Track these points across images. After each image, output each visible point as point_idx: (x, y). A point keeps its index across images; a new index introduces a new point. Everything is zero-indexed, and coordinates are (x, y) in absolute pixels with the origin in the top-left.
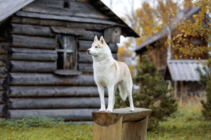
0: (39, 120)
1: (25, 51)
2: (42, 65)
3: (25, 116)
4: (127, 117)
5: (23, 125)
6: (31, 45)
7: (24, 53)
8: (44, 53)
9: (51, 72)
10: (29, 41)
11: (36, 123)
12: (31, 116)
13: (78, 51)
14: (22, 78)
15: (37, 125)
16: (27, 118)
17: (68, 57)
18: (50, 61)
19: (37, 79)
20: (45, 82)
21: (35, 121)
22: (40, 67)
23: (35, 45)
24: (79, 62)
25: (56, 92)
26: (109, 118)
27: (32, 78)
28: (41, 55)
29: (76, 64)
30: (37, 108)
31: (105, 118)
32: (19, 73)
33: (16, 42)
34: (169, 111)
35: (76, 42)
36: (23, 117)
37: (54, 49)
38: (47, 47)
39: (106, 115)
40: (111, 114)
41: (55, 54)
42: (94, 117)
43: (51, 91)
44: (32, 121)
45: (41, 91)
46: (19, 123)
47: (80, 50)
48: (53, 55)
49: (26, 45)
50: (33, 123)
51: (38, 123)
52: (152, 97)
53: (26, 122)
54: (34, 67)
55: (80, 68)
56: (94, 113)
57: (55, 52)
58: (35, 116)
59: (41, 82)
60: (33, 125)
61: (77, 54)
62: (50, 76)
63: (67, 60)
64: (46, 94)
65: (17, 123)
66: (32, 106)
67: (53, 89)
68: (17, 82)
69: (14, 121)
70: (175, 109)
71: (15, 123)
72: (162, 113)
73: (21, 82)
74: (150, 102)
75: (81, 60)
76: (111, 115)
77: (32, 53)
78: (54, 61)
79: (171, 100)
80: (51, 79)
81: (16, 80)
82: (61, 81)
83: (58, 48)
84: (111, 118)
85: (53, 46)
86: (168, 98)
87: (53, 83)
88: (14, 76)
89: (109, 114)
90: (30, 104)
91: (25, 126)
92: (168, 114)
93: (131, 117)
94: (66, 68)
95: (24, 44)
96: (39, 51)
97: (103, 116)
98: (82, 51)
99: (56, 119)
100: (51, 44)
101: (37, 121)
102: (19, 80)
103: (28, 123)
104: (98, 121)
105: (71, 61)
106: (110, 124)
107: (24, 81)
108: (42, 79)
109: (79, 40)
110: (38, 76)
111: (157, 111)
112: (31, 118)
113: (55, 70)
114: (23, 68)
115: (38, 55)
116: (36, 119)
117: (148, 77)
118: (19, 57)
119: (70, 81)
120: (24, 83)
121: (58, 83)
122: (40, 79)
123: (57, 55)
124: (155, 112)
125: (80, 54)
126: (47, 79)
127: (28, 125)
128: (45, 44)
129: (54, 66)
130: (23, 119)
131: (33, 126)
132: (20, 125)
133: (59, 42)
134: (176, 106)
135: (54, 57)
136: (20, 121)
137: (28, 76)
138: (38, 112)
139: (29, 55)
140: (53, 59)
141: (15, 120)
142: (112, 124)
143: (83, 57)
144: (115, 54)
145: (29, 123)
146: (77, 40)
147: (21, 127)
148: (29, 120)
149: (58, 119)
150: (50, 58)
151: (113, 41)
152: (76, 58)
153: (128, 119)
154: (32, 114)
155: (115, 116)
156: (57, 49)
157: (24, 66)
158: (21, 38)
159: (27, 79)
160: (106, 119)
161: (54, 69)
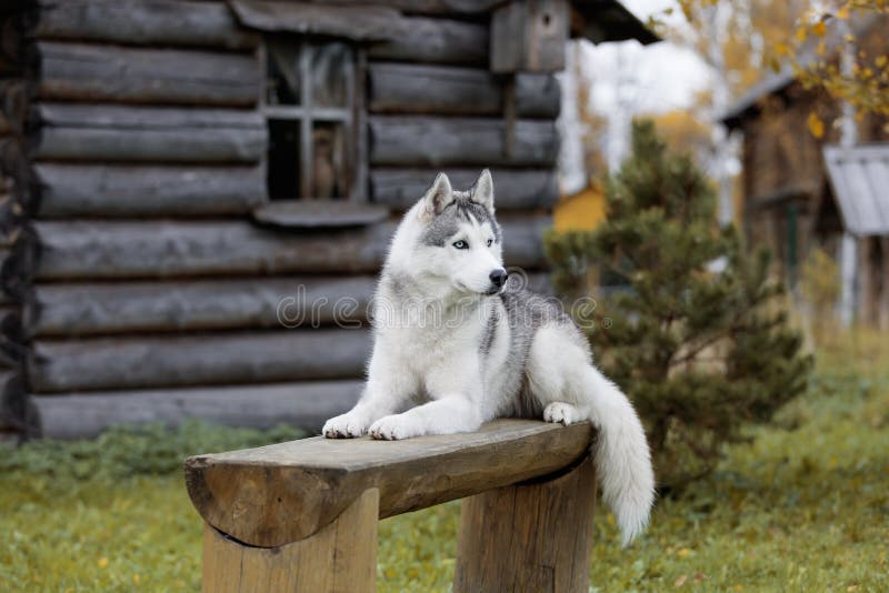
0: (180, 440)
1: (104, 116)
2: (192, 183)
3: (115, 425)
4: (419, 483)
5: (95, 469)
6: (137, 89)
7: (102, 127)
8: (202, 126)
9: (239, 213)
10: (124, 68)
11: (161, 454)
12: (142, 422)
13: (371, 113)
14: (93, 247)
15: (164, 463)
16: (121, 431)
17: (320, 143)
18: (231, 162)
19: (170, 248)
20: (211, 261)
21: (155, 448)
22: (182, 192)
23: (157, 87)
24: (374, 166)
25: (267, 307)
26: (284, 501)
27: (143, 245)
28: (187, 136)
29: (363, 171)
30: (173, 382)
31: (261, 500)
32: (81, 224)
33: (55, 75)
34: (765, 395)
35: (357, 70)
36: (105, 430)
37: (250, 106)
38: (217, 94)
39: (268, 480)
40: (301, 471)
41: (256, 127)
42: (199, 493)
43: (241, 303)
44: (142, 444)
45: (192, 303)
46: (78, 457)
47: (376, 106)
48: (247, 132)
49: (108, 89)
50: (146, 455)
51: (173, 455)
52: (677, 328)
53: (115, 450)
54: (152, 190)
55: (380, 191)
56: (197, 465)
57: (258, 118)
58: (162, 424)
59: (192, 263)
60: (145, 465)
61: (362, 128)
62: (234, 234)
63: (316, 154)
64: (218, 318)
65: (68, 458)
66: (147, 373)
67: (252, 292)
68: (71, 266)
69: (58, 448)
70: (797, 383)
71: (60, 461)
72: (730, 408)
73: (90, 263)
74: (670, 355)
75: (382, 152)
76: (296, 475)
77: (140, 127)
78: (250, 164)
79: (781, 339)
80: (238, 244)
81: (63, 254)
82: (290, 253)
83: (274, 98)
84: (297, 498)
85: (244, 94)
86: (767, 326)
87: (253, 265)
88: (54, 236)
89: (286, 474)
90: (136, 367)
91: (103, 472)
92: (762, 412)
93: (451, 475)
94: (316, 194)
95: (97, 86)
96: (176, 117)
97: (252, 484)
98: (388, 113)
99: (263, 430)
100: (233, 84)
101: (165, 446)
102: (79, 254)
103: (119, 459)
104: (223, 515)
105: (338, 158)
106: (295, 535)
107: (106, 259)
108: (195, 248)
109: (373, 59)
110: (172, 232)
111: (705, 399)
112: (139, 433)
113: (259, 205)
114: (98, 199)
115: (172, 135)
116: (161, 434)
117: (653, 226)
118: (76, 149)
119: (334, 252)
120: (106, 269)
121: (272, 266)
122: (182, 247)
123: (263, 135)
124: (695, 404)
125: (379, 125)
126: (221, 246)
127: (120, 467)
128: (204, 81)
129: (253, 183)
130: (103, 439)
131: (147, 471)
132: (83, 468)
133: (274, 73)
134: (802, 368)
135: (250, 145)
136: (86, 447)
137: (125, 237)
138: (180, 403)
139: (127, 135)
140: (245, 153)
141: (63, 444)
142: (307, 534)
143: (395, 142)
144: (548, 125)
145: (129, 456)
146: (363, 64)
147: (85, 478)
148: (129, 441)
149: (275, 433)
150: (232, 147)
151: (534, 61)
152: (362, 144)
153: (431, 490)
154: (148, 415)
155: (322, 485)
156: (269, 102)
157: (102, 189)
158: (83, 59)
159: (118, 250)
160: (270, 503)
161: (251, 201)
